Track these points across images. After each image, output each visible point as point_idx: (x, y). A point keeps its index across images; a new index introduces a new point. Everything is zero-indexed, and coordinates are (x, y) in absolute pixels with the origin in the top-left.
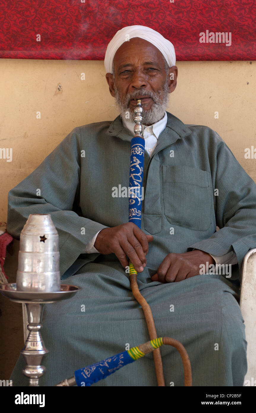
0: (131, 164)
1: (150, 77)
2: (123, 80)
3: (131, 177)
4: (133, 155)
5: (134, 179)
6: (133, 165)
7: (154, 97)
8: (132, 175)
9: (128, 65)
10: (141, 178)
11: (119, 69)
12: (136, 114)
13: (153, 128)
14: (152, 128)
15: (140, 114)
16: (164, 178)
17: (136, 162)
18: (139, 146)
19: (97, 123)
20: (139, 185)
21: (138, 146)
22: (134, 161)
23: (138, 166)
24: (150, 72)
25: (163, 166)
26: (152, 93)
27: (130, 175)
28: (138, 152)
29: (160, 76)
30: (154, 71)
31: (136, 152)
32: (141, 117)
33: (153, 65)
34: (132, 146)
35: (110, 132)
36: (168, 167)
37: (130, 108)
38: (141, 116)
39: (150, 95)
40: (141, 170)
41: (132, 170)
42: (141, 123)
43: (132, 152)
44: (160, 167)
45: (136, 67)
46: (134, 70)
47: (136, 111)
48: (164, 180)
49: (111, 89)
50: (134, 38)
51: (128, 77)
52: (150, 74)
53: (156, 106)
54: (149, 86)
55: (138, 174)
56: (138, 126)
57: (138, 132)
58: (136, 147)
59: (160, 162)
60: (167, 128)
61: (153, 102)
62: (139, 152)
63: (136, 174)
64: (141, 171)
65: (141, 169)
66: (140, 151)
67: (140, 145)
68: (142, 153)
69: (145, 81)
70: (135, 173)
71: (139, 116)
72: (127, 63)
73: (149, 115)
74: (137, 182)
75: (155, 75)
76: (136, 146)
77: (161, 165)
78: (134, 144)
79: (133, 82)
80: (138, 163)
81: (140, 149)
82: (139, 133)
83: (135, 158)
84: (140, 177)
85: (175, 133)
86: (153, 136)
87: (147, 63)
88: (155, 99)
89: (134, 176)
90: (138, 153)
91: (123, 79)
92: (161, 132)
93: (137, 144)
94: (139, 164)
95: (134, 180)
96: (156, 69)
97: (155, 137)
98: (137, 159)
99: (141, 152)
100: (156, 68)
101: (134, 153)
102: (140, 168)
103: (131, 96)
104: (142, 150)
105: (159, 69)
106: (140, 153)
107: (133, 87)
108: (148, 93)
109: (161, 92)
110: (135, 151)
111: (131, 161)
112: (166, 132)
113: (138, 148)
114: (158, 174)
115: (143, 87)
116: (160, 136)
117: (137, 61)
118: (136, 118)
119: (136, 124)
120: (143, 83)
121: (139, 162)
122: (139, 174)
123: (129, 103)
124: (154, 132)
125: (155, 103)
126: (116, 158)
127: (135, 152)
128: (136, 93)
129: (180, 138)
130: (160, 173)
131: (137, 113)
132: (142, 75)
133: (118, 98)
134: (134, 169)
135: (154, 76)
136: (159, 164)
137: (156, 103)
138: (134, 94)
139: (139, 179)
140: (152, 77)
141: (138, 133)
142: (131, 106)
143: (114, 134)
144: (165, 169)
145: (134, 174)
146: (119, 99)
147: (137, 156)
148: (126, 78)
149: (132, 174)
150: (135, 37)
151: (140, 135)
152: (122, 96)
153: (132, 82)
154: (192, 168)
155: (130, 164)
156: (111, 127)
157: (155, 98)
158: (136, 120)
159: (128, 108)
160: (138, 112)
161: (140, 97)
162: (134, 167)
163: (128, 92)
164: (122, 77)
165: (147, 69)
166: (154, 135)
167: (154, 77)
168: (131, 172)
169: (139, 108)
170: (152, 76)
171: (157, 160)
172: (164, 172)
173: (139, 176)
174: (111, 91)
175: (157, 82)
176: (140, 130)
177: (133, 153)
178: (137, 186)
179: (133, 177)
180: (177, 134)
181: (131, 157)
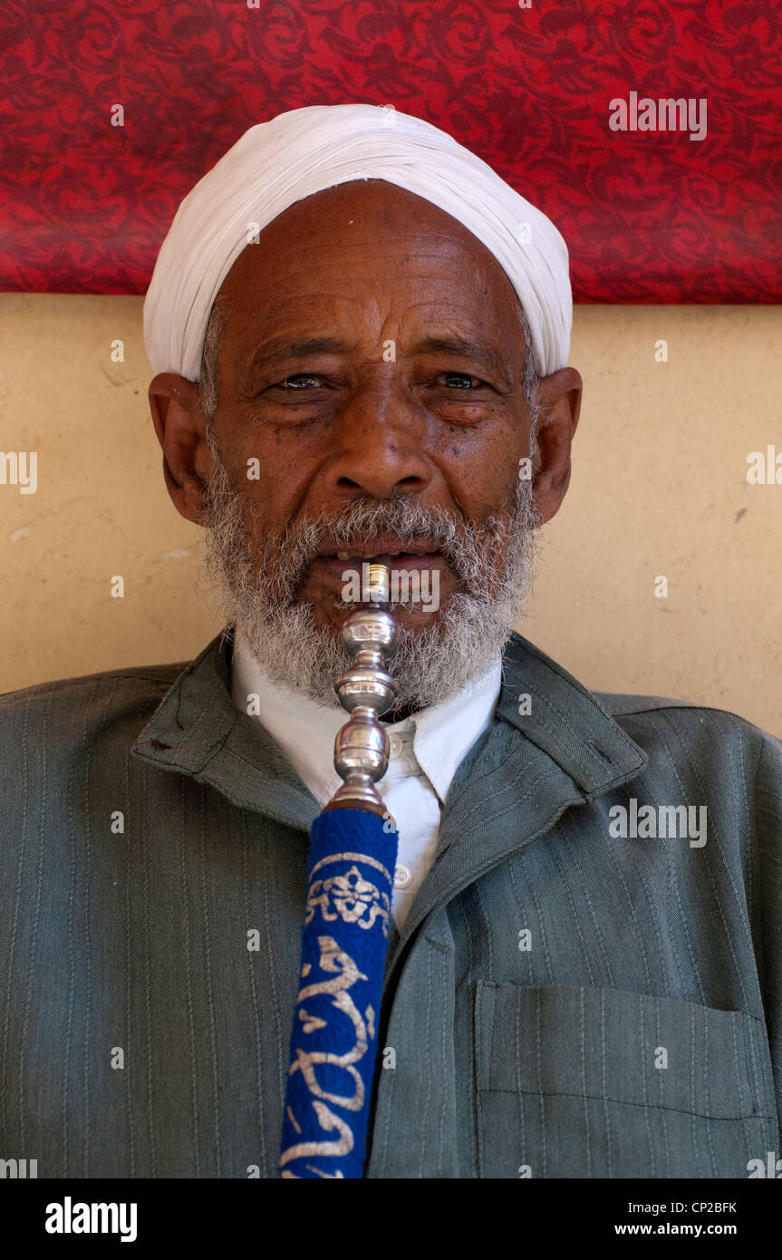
0: (305, 982)
1: (448, 433)
2: (277, 431)
3: (299, 1073)
4: (318, 928)
5: (316, 1090)
6: (314, 990)
7: (460, 553)
8: (308, 1061)
9: (320, 347)
10: (360, 1085)
11: (260, 361)
12: (352, 654)
13: (418, 733)
14: (412, 731)
15: (375, 657)
16: (485, 1062)
17: (332, 976)
18: (361, 866)
19: (77, 682)
20: (347, 1131)
21: (355, 871)
22: (326, 963)
23: (345, 1003)
24: (451, 400)
25: (475, 986)
26: (453, 528)
27: (294, 1057)
28: (350, 907)
29: (507, 429)
30: (477, 394)
31: (340, 905)
32: (382, 676)
33: (470, 357)
34: (318, 866)
35: (159, 745)
36: (508, 988)
37: (313, 609)
38: (384, 668)
39: (443, 539)
40: (363, 1026)
41: (308, 1028)
42: (378, 709)
43: (313, 902)
44: (459, 987)
45: (369, 362)
46: (354, 380)
47: (354, 634)
48: (484, 1084)
49: (173, 468)
50: (361, 181)
51: (312, 421)
52: (452, 410)
53: (472, 608)
54: (437, 481)
55: (341, 1053)
56: (363, 732)
57: (359, 769)
58: (342, 874)
59: (459, 958)
60: (502, 727)
61: (453, 581)
62: (360, 908)
63: (332, 1058)
64: (361, 1033)
65: (366, 1020)
66: (367, 898)
67: (364, 858)
68: (374, 912)
69: (419, 454)
70: (327, 1051)
71: (367, 667)
72: (314, 335)
73: (424, 659)
74: (336, 1109)
75: (480, 420)
76: (342, 868)
77: (464, 977)
78: (327, 855)
79: (345, 454)
80: (347, 986)
81: (363, 886)
82: (366, 777)
83: (328, 943)
84: (358, 1076)
85: (551, 763)
86: (414, 784)
87: (438, 346)
88: (467, 563)
89: (320, 1069)
90: (349, 917)
91: (279, 427)
92: (461, 759)
93: (347, 856)
94: (354, 991)
95: (316, 1098)
96: (483, 384)
97: (429, 794)
98: (344, 957)
99: (370, 905)
100: (488, 379)
101: (324, 909)
102: (356, 1017)
103: (324, 535)
104: (376, 895)
105: (501, 386)
106: (366, 916)
107: (345, 482)
108: (432, 526)
109: (500, 524)
110: (332, 897)
111: (305, 960)
112: (497, 758)
113: (353, 880)
114: (446, 1035)
115: (407, 488)
116: (457, 784)
117: (378, 328)
118: (355, 679)
119: (347, 718)
120: (413, 467)
121: (352, 973)
122: (347, 1060)
123: (306, 571)
124: (420, 761)
125: (465, 589)
126: (185, 922)
127: (332, 909)
128: (361, 518)
129: (578, 800)
130: (456, 1030)
131: (358, 646)
132: (404, 415)
133: (228, 532)
134: (320, 1023)
135: (473, 425)
136: (452, 969)
137: (469, 592)
138: (344, 526)
139: (349, 1091)
140: (458, 430)
141: (359, 782)
142: (318, 594)
143: (183, 758)
144: (486, 1000)
145: (318, 1057)
146: (236, 544)
147: (347, 935)
148: (301, 426)
149: (308, 1050)
150: (365, 176)
151: (367, 795)
152: (264, 533)
153: (336, 449)
154: (650, 998)
155: (296, 980)
156: (164, 714)
157: (468, 556)
158: (350, 690)
159: (294, 603)
160: (370, 644)
161: (384, 546)
162: (322, 1005)
163: (306, 506)
164: (273, 412)
165: (431, 382)
166: (421, 774)
167: (470, 432)
168: (302, 1042)
169: (373, 617)
170: (461, 425)
171: (441, 948)
172: (485, 1026)
173: (352, 1070)
174: (173, 483)
175: (486, 466)
176: (374, 759)
177: (318, 908)
178: (334, 1135)
179: (310, 1077)
180: (561, 775)
181: (305, 937)
